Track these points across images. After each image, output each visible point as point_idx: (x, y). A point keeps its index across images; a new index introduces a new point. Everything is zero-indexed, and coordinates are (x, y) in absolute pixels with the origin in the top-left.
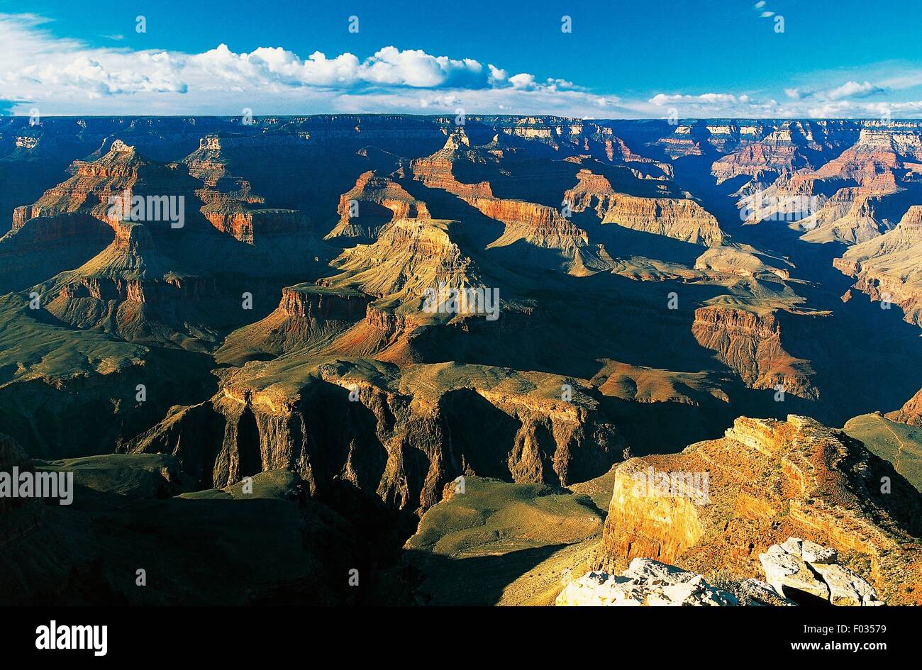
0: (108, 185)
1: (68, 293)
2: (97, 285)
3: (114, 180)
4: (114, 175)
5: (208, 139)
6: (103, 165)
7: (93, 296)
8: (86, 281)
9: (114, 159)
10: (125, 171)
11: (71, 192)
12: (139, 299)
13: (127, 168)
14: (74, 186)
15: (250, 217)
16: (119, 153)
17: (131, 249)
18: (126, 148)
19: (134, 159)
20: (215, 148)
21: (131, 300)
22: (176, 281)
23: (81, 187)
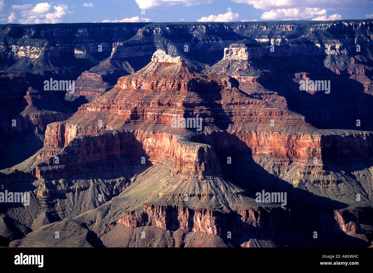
0: (155, 100)
1: (130, 221)
2: (163, 213)
3: (161, 95)
4: (160, 89)
5: (233, 49)
6: (145, 77)
7: (157, 225)
8: (150, 208)
9: (156, 70)
10: (173, 85)
11: (109, 108)
12: (210, 230)
13: (174, 82)
14: (113, 101)
15: (318, 139)
16: (161, 64)
17: (196, 172)
18: (169, 59)
19: (181, 71)
20: (240, 58)
21: (199, 231)
22: (250, 212)
23: (121, 102)
